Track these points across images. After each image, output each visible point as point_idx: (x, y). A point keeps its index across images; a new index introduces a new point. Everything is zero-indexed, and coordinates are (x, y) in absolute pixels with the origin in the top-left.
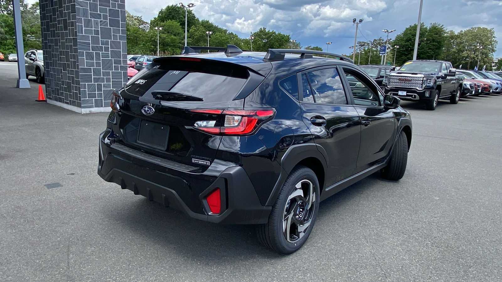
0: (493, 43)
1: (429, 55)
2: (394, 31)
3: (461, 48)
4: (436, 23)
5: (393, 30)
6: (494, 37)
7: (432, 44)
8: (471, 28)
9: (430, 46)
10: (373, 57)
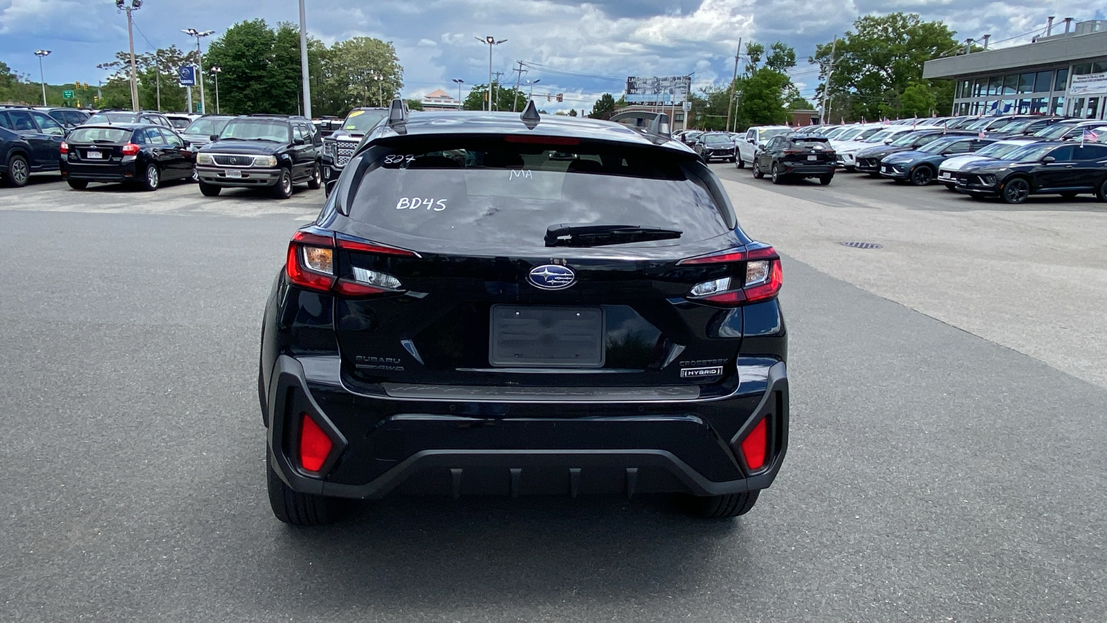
0: (396, 70)
1: (288, 90)
2: (210, 33)
3: (342, 78)
4: (290, 22)
5: (207, 32)
6: (395, 59)
7: (291, 67)
8: (355, 38)
9: (287, 72)
10: (166, 92)
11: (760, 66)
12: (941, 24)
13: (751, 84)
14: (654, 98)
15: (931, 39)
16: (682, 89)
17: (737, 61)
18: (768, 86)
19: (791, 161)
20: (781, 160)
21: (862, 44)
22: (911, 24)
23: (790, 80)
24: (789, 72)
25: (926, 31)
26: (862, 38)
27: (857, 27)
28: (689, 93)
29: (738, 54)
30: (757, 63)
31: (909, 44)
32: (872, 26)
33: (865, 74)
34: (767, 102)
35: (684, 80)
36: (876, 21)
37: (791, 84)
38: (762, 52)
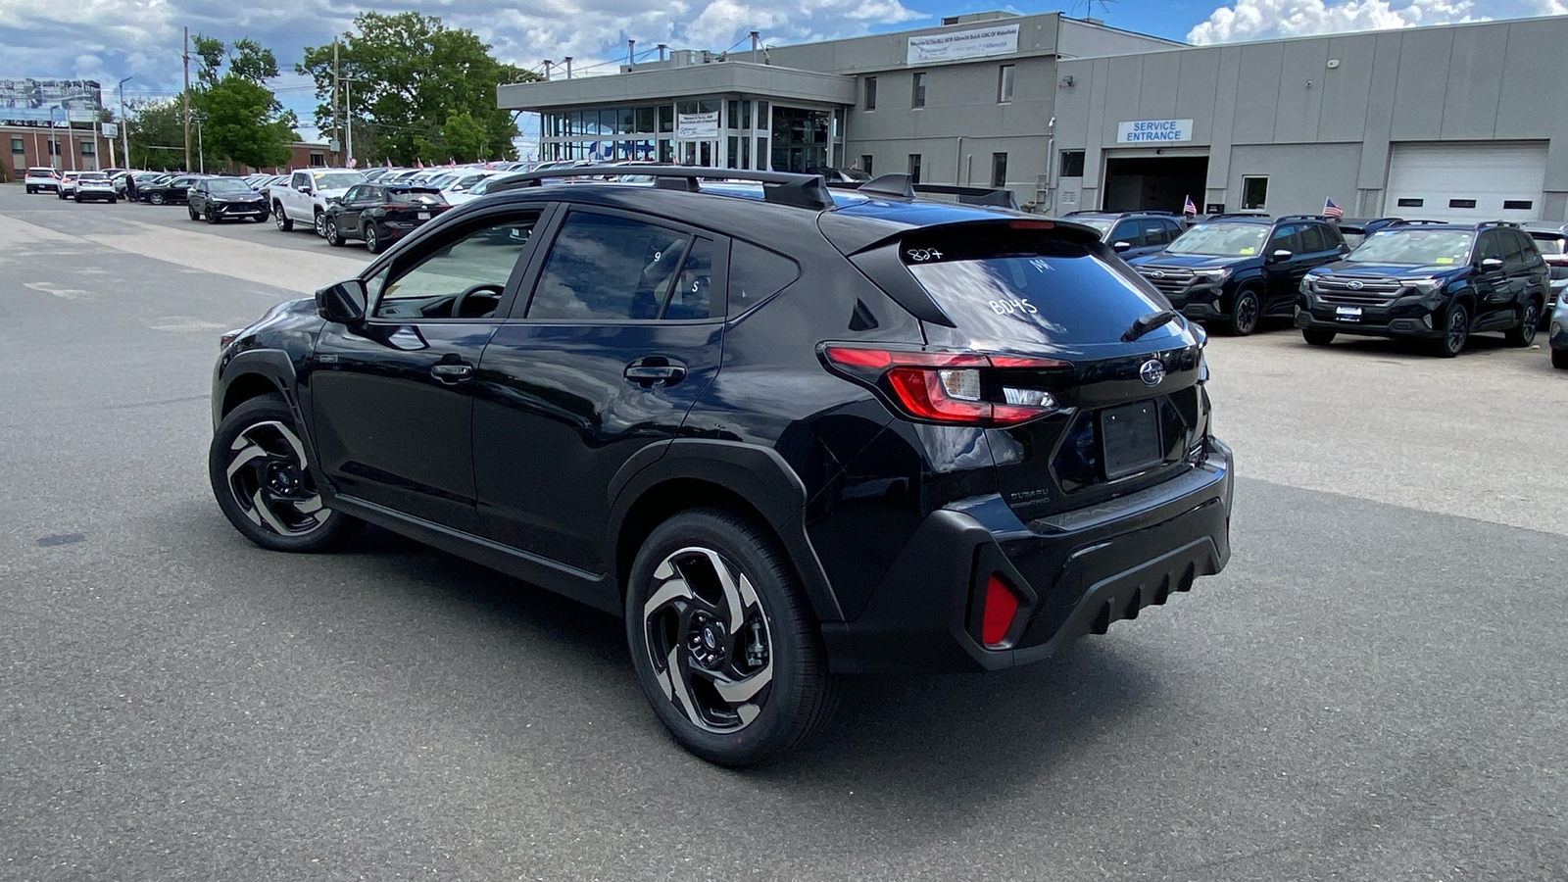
11: (223, 72)
12: (470, 33)
13: (218, 100)
14: (34, 115)
15: (462, 53)
16: (85, 101)
17: (186, 63)
18: (247, 105)
19: (395, 220)
20: (380, 220)
21: (371, 52)
22: (432, 30)
23: (275, 97)
24: (269, 84)
25: (454, 41)
26: (369, 43)
27: (360, 27)
28: (98, 108)
29: (186, 52)
30: (216, 67)
31: (434, 57)
32: (379, 27)
33: (381, 94)
34: (250, 129)
35: (88, 87)
36: (385, 21)
37: (278, 103)
38: (221, 52)
